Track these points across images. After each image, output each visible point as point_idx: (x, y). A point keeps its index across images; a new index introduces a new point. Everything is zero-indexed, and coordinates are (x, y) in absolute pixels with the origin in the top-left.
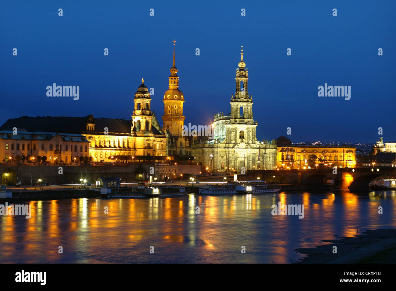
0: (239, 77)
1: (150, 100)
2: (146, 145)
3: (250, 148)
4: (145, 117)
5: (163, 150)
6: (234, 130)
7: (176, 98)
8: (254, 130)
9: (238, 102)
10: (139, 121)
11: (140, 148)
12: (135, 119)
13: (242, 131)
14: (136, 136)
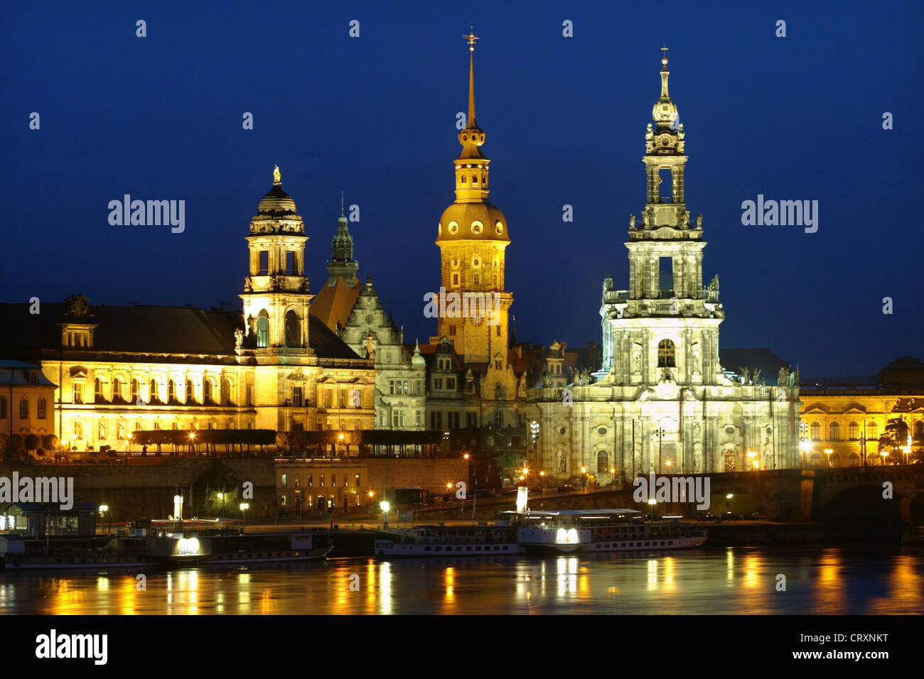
0: (655, 154)
1: (304, 239)
2: (289, 394)
3: (693, 398)
4: (284, 300)
5: (364, 411)
6: (637, 337)
7: (478, 230)
8: (711, 337)
9: (650, 239)
10: (264, 313)
11: (266, 403)
12: (252, 306)
13: (668, 341)
14: (253, 363)
